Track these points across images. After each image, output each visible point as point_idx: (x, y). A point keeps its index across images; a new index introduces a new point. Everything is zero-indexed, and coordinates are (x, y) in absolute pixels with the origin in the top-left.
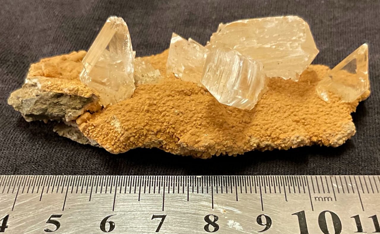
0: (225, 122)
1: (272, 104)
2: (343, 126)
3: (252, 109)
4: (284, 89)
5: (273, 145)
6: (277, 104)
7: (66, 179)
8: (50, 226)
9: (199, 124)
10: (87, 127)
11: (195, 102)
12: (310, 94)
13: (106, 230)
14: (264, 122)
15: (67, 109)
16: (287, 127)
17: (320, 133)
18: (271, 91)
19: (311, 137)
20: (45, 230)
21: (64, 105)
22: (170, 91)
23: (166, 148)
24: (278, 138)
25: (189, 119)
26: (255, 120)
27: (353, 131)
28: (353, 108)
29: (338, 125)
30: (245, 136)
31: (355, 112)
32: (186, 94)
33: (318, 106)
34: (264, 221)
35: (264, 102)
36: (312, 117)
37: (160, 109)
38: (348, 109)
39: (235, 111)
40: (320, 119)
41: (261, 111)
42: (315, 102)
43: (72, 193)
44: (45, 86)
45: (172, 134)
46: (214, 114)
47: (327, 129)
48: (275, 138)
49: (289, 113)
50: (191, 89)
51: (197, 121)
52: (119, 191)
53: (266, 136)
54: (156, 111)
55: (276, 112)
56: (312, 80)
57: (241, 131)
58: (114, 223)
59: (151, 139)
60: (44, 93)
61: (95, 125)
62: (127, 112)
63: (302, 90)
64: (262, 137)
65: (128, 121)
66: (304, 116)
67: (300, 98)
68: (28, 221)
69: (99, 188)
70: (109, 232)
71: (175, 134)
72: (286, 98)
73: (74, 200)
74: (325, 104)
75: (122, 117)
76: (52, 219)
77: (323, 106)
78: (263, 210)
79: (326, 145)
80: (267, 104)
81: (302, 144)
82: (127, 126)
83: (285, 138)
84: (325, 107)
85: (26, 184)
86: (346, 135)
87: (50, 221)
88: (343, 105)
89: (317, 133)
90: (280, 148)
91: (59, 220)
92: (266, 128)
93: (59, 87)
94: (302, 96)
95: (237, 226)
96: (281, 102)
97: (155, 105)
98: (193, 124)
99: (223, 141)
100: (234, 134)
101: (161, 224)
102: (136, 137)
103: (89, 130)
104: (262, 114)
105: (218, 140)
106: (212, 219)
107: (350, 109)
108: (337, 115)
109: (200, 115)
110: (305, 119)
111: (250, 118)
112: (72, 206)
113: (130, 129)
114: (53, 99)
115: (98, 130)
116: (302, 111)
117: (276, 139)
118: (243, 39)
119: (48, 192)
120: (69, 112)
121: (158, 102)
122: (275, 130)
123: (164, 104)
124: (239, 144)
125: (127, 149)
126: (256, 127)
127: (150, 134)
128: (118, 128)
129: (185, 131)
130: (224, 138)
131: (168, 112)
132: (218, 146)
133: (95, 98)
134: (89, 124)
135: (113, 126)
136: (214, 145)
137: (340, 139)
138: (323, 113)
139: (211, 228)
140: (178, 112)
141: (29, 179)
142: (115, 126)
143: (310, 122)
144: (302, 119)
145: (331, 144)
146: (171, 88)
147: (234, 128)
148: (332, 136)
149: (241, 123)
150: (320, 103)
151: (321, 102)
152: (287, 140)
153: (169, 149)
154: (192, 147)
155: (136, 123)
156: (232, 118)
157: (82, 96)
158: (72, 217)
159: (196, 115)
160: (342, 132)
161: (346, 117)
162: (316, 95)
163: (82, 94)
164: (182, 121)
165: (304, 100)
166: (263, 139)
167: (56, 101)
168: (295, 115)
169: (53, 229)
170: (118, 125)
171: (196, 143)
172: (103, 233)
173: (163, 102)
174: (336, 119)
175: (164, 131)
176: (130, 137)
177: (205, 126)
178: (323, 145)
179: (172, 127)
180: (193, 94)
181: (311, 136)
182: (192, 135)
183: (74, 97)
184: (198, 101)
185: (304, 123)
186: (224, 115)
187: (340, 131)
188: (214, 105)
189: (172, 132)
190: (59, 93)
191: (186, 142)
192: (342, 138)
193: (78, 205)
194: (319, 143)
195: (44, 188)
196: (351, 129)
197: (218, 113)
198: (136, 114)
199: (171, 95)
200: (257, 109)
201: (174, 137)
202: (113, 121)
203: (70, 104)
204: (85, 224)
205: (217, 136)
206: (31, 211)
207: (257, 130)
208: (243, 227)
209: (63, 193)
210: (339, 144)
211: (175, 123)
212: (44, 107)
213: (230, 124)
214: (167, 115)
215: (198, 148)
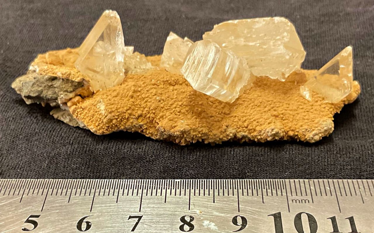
0: (204, 111)
1: (254, 99)
2: (320, 122)
3: (233, 101)
4: (269, 87)
5: (249, 136)
6: (258, 99)
7: (47, 182)
8: (28, 225)
9: (178, 111)
10: (77, 109)
11: (178, 91)
12: (294, 92)
13: (82, 229)
14: (242, 114)
15: (60, 91)
16: (264, 120)
17: (297, 128)
18: (256, 88)
19: (288, 132)
20: (22, 229)
21: (57, 88)
22: (156, 81)
23: (146, 132)
24: (255, 130)
25: (169, 106)
26: (235, 112)
27: (331, 129)
28: (337, 109)
29: (316, 121)
30: (223, 125)
31: (339, 113)
32: (170, 84)
33: (299, 103)
34: (240, 221)
35: (246, 96)
36: (291, 112)
37: (143, 96)
38: (331, 110)
39: (216, 103)
40: (299, 115)
41: (241, 104)
42: (297, 100)
43: (51, 195)
44: (42, 70)
45: (152, 119)
46: (194, 103)
47: (304, 124)
48: (251, 129)
49: (269, 108)
50: (175, 80)
51: (177, 109)
52: (98, 193)
53: (243, 128)
54: (140, 97)
55: (256, 107)
56: (299, 81)
57: (219, 121)
58: (90, 223)
59: (132, 123)
60: (41, 76)
61: (83, 107)
62: (113, 97)
63: (286, 89)
64: (239, 128)
65: (113, 104)
66: (283, 111)
67: (283, 96)
68: (7, 221)
69: (79, 190)
70: (85, 231)
71: (155, 119)
72: (268, 95)
73: (53, 202)
74: (306, 102)
75: (107, 101)
76: (30, 219)
77: (305, 103)
78: (239, 212)
79: (302, 140)
80: (248, 99)
81: (277, 136)
82: (111, 109)
83: (261, 130)
84: (306, 105)
85: (8, 187)
86: (323, 131)
87: (28, 221)
88: (326, 105)
89: (294, 128)
90: (256, 140)
91: (37, 219)
92: (244, 120)
93: (54, 71)
94: (285, 93)
95: (213, 226)
96: (263, 97)
97: (140, 92)
98: (172, 111)
99: (199, 128)
100: (212, 123)
101: (137, 224)
102: (119, 120)
103: (78, 112)
104: (242, 107)
105: (194, 127)
106: (188, 219)
107: (333, 110)
108: (317, 113)
109: (180, 103)
110: (284, 114)
111: (229, 110)
112: (51, 207)
113: (113, 112)
114: (48, 81)
115: (86, 112)
116: (283, 107)
117: (253, 130)
118: (232, 38)
119: (29, 195)
120: (61, 94)
121: (142, 89)
122: (252, 122)
123: (148, 91)
124: (215, 132)
125: (110, 131)
126: (234, 118)
127: (132, 118)
128: (102, 111)
129: (164, 117)
130: (200, 125)
131: (150, 98)
132: (193, 132)
133: (85, 83)
134: (79, 106)
135: (98, 109)
136: (189, 131)
137: (316, 134)
138: (303, 110)
139: (186, 227)
140: (160, 99)
141: (11, 182)
142: (100, 109)
143: (288, 117)
144: (281, 114)
145: (307, 139)
146: (157, 78)
147: (213, 118)
148: (309, 131)
149: (220, 114)
150: (301, 101)
151: (303, 100)
152: (263, 132)
153: (149, 133)
154: (169, 131)
155: (119, 107)
156: (212, 109)
157: (74, 80)
158: (50, 217)
159: (176, 103)
160: (319, 128)
161: (327, 115)
162: (299, 94)
163: (73, 78)
164: (162, 108)
165: (286, 98)
166: (240, 130)
167: (50, 84)
168: (275, 110)
169: (30, 228)
170: (103, 107)
171: (173, 128)
172: (78, 232)
173: (147, 89)
174: (314, 116)
175: (145, 116)
176: (113, 120)
177: (184, 113)
178: (300, 140)
179: (152, 112)
180: (177, 85)
181: (288, 130)
182: (170, 120)
183: (66, 80)
184: (181, 91)
185: (283, 118)
186: (203, 105)
187: (317, 127)
188: (196, 95)
189: (152, 117)
190: (54, 77)
191: (164, 126)
192: (319, 134)
193: (57, 207)
194: (296, 138)
195: (25, 191)
196: (328, 126)
197: (198, 102)
198: (120, 99)
199: (156, 85)
200: (238, 102)
201: (154, 122)
202: (99, 104)
203: (62, 87)
204: (62, 224)
205: (194, 123)
206: (10, 211)
207: (235, 121)
208: (218, 227)
209: (43, 195)
210: (315, 140)
211: (155, 109)
212: (40, 89)
213: (209, 113)
214: (149, 101)
215: (174, 133)
